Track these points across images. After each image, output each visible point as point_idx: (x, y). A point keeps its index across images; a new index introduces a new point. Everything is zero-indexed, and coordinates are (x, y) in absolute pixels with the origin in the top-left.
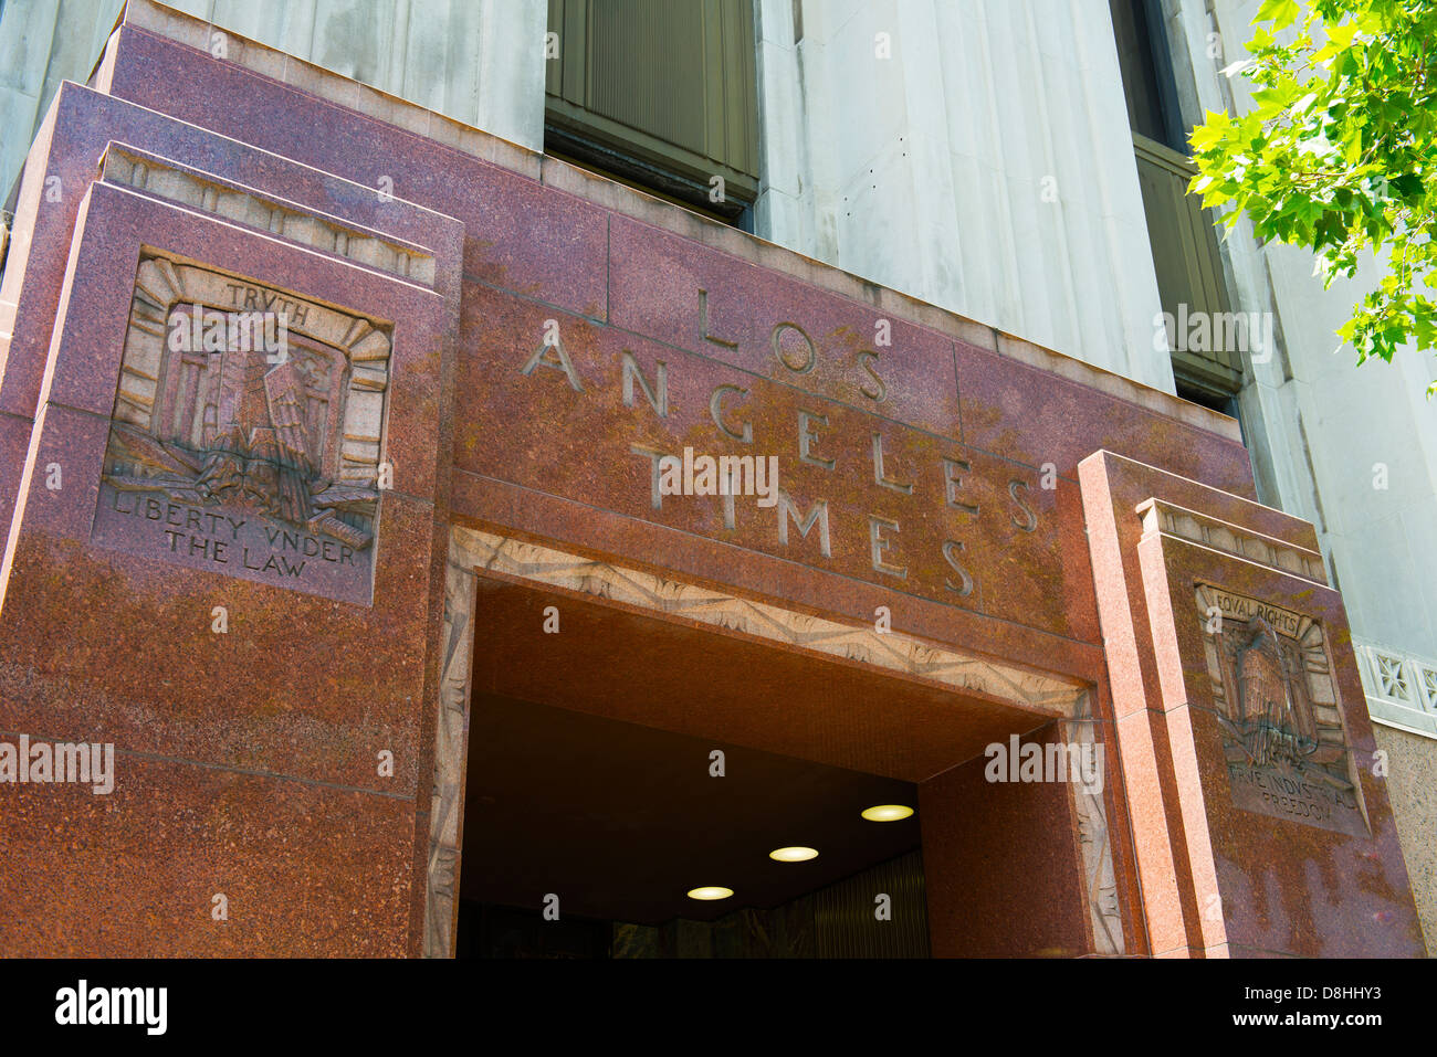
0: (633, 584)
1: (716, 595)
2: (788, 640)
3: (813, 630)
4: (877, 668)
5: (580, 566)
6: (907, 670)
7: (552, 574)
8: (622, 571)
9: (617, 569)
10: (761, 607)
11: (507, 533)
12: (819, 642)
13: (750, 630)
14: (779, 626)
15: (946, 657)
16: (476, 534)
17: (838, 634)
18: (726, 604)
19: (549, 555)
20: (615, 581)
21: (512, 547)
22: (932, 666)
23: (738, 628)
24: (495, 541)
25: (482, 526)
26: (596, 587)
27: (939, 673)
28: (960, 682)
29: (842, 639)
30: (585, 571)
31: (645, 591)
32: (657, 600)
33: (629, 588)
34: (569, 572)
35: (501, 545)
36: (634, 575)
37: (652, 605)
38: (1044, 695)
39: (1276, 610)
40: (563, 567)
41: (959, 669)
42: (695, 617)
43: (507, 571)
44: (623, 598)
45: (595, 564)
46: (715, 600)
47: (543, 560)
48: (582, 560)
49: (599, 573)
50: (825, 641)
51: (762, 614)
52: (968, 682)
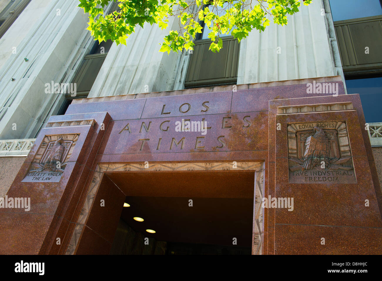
1: (153, 164)
2: (172, 170)
3: (178, 166)
4: (196, 171)
6: (205, 170)
7: (118, 169)
8: (132, 165)
9: (131, 165)
10: (164, 164)
11: (109, 163)
12: (179, 168)
13: (162, 170)
14: (169, 167)
15: (216, 164)
16: (103, 165)
17: (184, 166)
18: (156, 166)
19: (118, 165)
20: (131, 167)
21: (110, 166)
22: (212, 167)
23: (159, 170)
24: (107, 166)
25: (104, 163)
26: (128, 169)
27: (214, 168)
28: (221, 169)
29: (186, 167)
30: (125, 167)
31: (138, 168)
32: (140, 169)
33: (134, 168)
34: (122, 168)
35: (108, 166)
36: (135, 165)
37: (139, 170)
38: (249, 167)
39: (324, 123)
40: (120, 167)
41: (220, 166)
42: (149, 170)
43: (110, 171)
44: (133, 170)
45: (126, 165)
46: (153, 166)
47: (117, 167)
48: (124, 165)
49: (128, 166)
50: (181, 168)
51: (164, 166)
52: (224, 169)
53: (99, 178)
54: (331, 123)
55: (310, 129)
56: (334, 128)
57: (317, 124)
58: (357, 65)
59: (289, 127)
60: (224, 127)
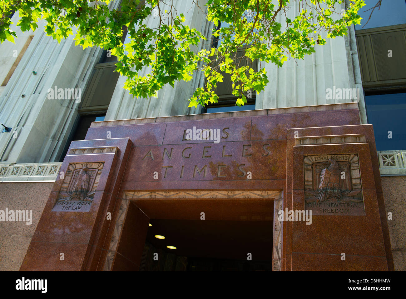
0: (160, 194)
1: (178, 192)
2: (195, 198)
3: (202, 194)
4: (219, 199)
5: (149, 193)
6: (227, 197)
7: (144, 196)
8: (157, 192)
9: (156, 192)
10: (188, 192)
11: (134, 191)
12: (203, 197)
13: (187, 197)
14: (193, 195)
15: (237, 192)
16: (129, 193)
17: (207, 194)
18: (180, 193)
19: (143, 193)
20: (156, 194)
21: (136, 193)
22: (234, 195)
23: (184, 198)
24: (133, 193)
25: (130, 191)
26: (153, 197)
27: (236, 196)
28: (243, 197)
29: (209, 195)
30: (150, 194)
31: (163, 195)
32: (165, 196)
33: (159, 195)
34: (147, 195)
35: (134, 193)
36: (160, 193)
37: (164, 197)
38: (269, 195)
39: (338, 155)
40: (146, 194)
41: (242, 194)
42: (174, 198)
43: (136, 198)
44: (158, 198)
45: (151, 193)
46: (177, 193)
47: (142, 194)
48: (149, 192)
49: (153, 194)
50: (204, 196)
51: (188, 194)
52: (245, 197)
53: (125, 205)
54: (345, 155)
55: (325, 160)
56: (347, 161)
57: (332, 156)
58: (378, 81)
59: (306, 159)
60: (244, 155)
